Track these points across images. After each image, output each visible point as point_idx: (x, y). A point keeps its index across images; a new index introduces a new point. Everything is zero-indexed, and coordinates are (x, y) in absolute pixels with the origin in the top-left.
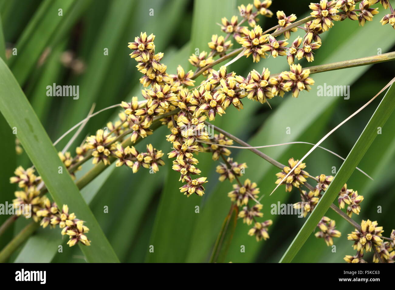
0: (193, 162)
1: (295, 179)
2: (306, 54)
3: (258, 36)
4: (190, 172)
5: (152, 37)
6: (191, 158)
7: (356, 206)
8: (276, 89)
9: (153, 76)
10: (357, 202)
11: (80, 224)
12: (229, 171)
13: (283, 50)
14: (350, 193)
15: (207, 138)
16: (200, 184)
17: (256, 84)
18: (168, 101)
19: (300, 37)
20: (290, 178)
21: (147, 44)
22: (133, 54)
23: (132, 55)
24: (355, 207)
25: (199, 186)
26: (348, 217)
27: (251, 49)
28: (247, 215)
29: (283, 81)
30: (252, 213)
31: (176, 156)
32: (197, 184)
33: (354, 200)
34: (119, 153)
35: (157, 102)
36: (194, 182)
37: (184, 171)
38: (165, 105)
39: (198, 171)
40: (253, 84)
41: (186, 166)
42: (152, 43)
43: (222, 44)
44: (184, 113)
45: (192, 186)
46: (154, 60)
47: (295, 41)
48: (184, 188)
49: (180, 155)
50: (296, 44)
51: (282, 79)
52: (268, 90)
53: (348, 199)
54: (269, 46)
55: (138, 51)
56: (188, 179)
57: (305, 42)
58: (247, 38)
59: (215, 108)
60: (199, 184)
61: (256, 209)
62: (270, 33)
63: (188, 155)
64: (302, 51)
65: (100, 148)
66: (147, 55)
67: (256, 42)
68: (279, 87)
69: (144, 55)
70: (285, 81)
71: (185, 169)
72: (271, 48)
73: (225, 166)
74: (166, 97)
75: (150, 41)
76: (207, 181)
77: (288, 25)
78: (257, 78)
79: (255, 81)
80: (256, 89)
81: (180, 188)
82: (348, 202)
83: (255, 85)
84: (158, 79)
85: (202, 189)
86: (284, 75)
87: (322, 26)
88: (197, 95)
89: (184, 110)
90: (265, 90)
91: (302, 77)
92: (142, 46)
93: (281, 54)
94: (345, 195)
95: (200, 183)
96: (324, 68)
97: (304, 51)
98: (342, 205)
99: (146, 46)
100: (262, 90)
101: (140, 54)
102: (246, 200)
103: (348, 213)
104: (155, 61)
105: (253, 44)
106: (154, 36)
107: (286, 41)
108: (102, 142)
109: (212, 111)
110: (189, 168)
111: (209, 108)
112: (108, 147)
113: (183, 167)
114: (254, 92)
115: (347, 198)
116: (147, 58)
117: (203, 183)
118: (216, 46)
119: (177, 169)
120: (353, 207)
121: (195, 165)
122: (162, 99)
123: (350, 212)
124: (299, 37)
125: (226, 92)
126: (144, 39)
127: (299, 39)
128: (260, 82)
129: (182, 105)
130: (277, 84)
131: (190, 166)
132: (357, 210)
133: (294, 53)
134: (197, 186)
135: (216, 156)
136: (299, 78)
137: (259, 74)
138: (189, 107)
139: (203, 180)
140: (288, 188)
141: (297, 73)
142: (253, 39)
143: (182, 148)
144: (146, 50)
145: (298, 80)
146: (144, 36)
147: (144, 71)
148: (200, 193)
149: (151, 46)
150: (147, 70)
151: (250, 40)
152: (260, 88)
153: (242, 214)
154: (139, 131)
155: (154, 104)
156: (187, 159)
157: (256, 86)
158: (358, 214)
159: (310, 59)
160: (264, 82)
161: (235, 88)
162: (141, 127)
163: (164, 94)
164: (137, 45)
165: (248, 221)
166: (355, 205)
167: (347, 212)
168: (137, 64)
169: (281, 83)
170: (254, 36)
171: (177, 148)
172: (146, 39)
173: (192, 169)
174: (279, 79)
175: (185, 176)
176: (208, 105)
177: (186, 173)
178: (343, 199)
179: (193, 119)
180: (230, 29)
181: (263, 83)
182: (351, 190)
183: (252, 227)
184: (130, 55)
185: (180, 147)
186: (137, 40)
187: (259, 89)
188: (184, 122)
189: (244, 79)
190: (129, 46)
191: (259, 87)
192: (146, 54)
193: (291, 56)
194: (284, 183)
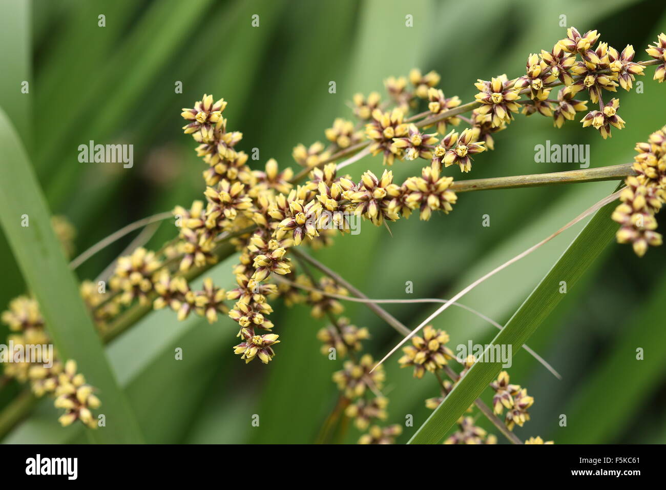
0: (264, 309)
1: (429, 359)
2: (458, 158)
3: (394, 125)
4: (254, 323)
5: (221, 103)
6: (261, 302)
7: (520, 412)
8: (396, 203)
9: (221, 168)
10: (522, 407)
11: (84, 393)
12: (337, 338)
13: (428, 150)
14: (513, 392)
15: (286, 273)
16: (266, 345)
17: (368, 193)
18: (236, 209)
19: (455, 132)
20: (421, 356)
21: (211, 113)
22: (188, 127)
23: (187, 129)
24: (517, 413)
25: (264, 347)
26: (507, 429)
27: (382, 143)
28: (360, 412)
29: (408, 192)
30: (370, 411)
31: (238, 298)
32: (260, 343)
33: (518, 404)
34: (161, 288)
35: (218, 209)
36: (257, 339)
37: (245, 321)
38: (231, 213)
39: (269, 325)
40: (364, 193)
41: (250, 314)
42: (219, 112)
43: (349, 135)
44: (262, 232)
45: (253, 345)
46: (222, 141)
47: (446, 138)
48: (240, 347)
49: (245, 296)
50: (447, 142)
51: (407, 189)
52: (385, 205)
53: (508, 399)
54: (405, 140)
55: (196, 123)
56: (249, 335)
57: (460, 140)
58: (377, 126)
59: (303, 226)
60: (264, 343)
61: (376, 406)
62: (415, 121)
63: (257, 297)
64: (453, 153)
65: (136, 277)
66: (208, 131)
67: (388, 133)
68: (401, 200)
69: (204, 130)
70: (412, 192)
71: (246, 318)
72: (409, 145)
73: (333, 330)
74: (235, 201)
75: (218, 110)
76: (279, 341)
77: (443, 112)
78: (370, 183)
79: (368, 188)
80: (366, 200)
81: (234, 347)
82: (508, 405)
83: (365, 195)
84: (229, 174)
85: (270, 353)
86: (410, 183)
87: (492, 119)
88: (283, 204)
89: (262, 226)
90: (381, 204)
91: (437, 187)
92: (201, 116)
93: (422, 156)
94: (505, 392)
95: (267, 342)
96: (488, 183)
97: (455, 153)
98: (498, 409)
99: (209, 117)
100: (376, 204)
101: (198, 128)
102: (360, 389)
103: (506, 423)
104: (223, 143)
105: (384, 135)
106: (225, 103)
107: (436, 137)
108: (141, 269)
109: (299, 230)
110: (254, 317)
111: (294, 226)
112: (149, 277)
113: (245, 315)
114: (364, 206)
115: (506, 397)
116: (208, 136)
117: (270, 344)
118: (339, 136)
119: (236, 318)
120: (515, 413)
121: (264, 314)
122: (228, 205)
123: (511, 421)
124: (453, 131)
125: (324, 203)
126: (207, 106)
127: (453, 135)
128: (374, 190)
129: (260, 219)
130: (399, 196)
131: (255, 314)
132: (520, 419)
133: (441, 154)
134: (259, 346)
135: (317, 311)
136: (433, 189)
137: (376, 179)
138: (271, 223)
139: (272, 338)
140: (418, 371)
141: (430, 182)
142: (387, 127)
143: (249, 286)
144: (208, 123)
145: (431, 193)
146: (208, 100)
147: (208, 158)
148: (265, 358)
149: (216, 116)
150: (212, 156)
151: (381, 130)
152: (374, 201)
153: (352, 410)
154: (193, 255)
155: (214, 211)
156: (255, 305)
157: (367, 196)
158: (521, 425)
159: (465, 167)
160: (380, 191)
161: (339, 198)
162: (198, 249)
163: (231, 196)
164: (196, 113)
165: (361, 423)
166: (518, 411)
167: (505, 421)
168: (197, 146)
169: (406, 195)
170: (388, 123)
171: (242, 285)
172: (211, 106)
173: (258, 319)
174: (403, 188)
175: (244, 328)
176: (294, 220)
177: (247, 324)
178: (500, 399)
179: (271, 241)
180: (365, 112)
181: (378, 193)
182: (516, 387)
183: (366, 432)
184: (184, 128)
185: (246, 283)
186: (197, 106)
187: (371, 202)
188: (256, 245)
189: (353, 185)
190: (183, 114)
191: (372, 198)
192: (207, 129)
193: (437, 160)
194: (411, 363)
